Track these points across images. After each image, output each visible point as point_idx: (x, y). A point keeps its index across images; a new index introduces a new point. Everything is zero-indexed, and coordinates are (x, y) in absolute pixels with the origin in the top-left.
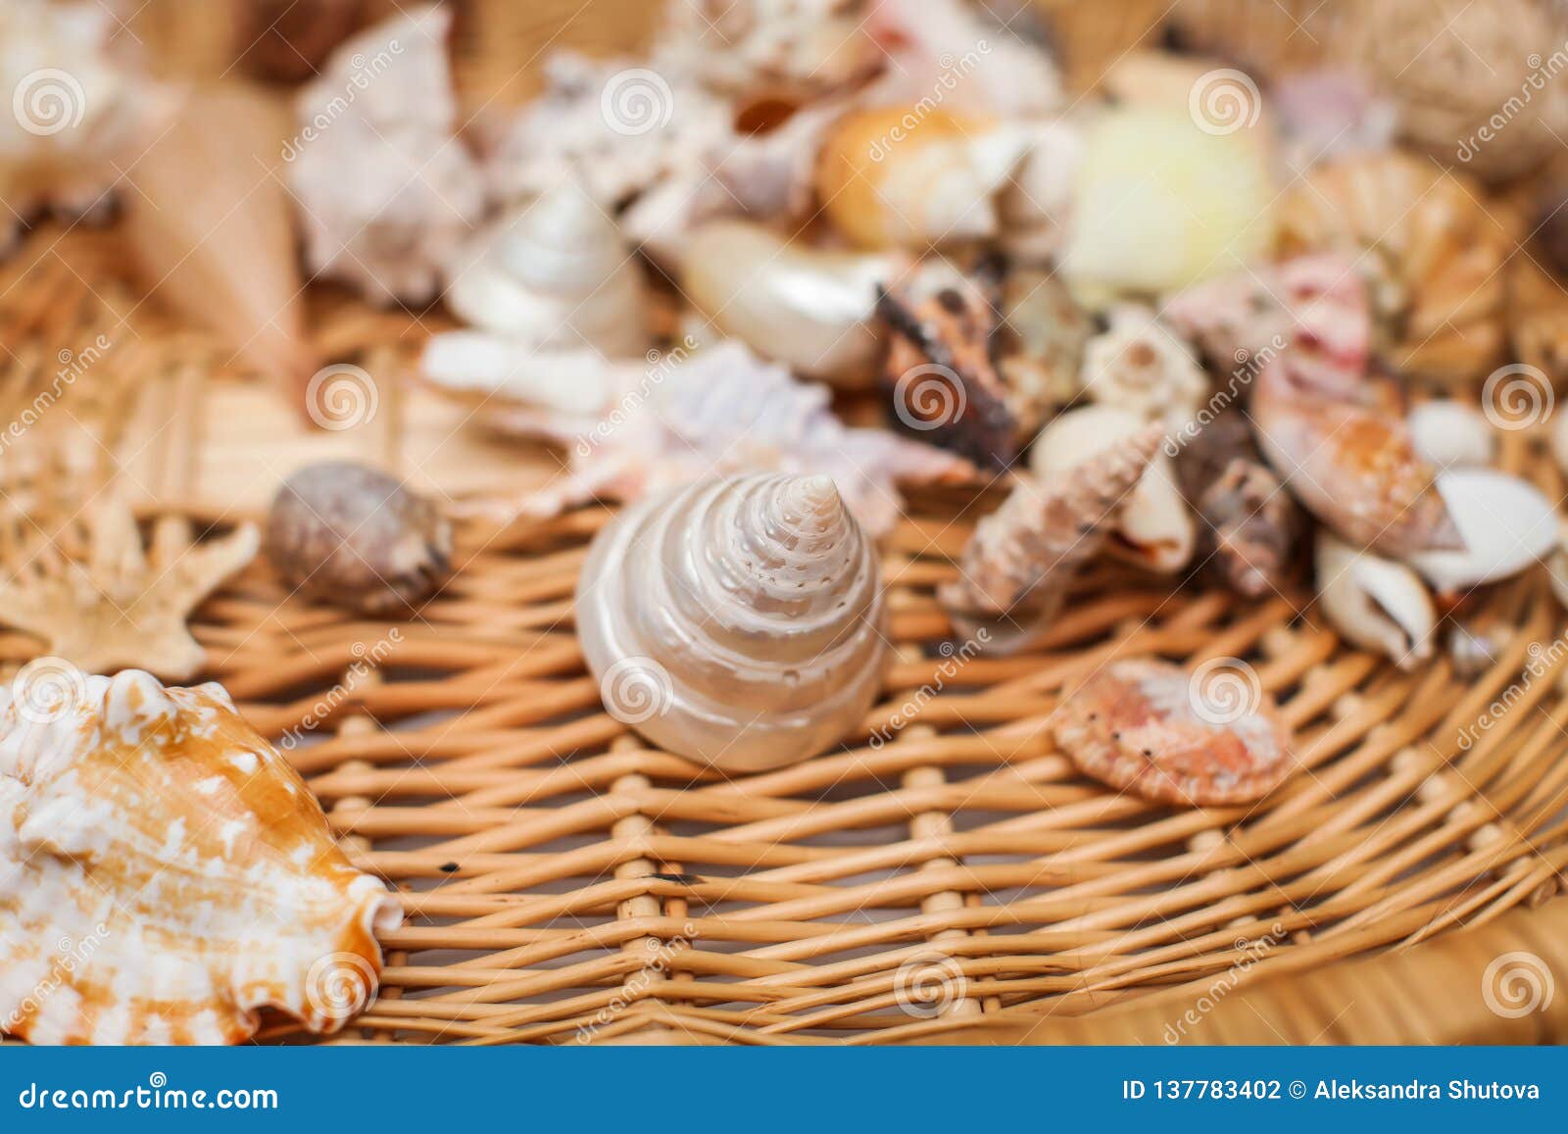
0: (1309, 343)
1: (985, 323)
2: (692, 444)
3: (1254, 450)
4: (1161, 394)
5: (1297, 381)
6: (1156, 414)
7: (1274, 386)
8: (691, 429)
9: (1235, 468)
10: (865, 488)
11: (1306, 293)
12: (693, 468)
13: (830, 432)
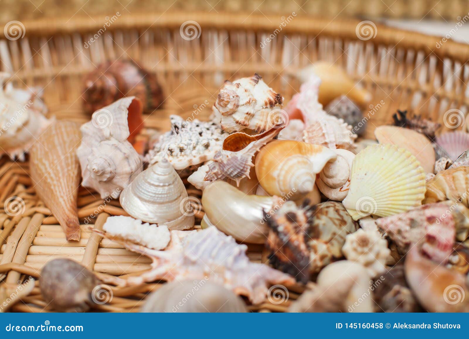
0: (431, 239)
1: (305, 226)
2: (194, 263)
3: (404, 281)
4: (371, 256)
5: (424, 254)
6: (368, 264)
7: (414, 255)
8: (193, 258)
9: (396, 287)
10: (254, 286)
11: (431, 220)
12: (193, 272)
13: (244, 262)
